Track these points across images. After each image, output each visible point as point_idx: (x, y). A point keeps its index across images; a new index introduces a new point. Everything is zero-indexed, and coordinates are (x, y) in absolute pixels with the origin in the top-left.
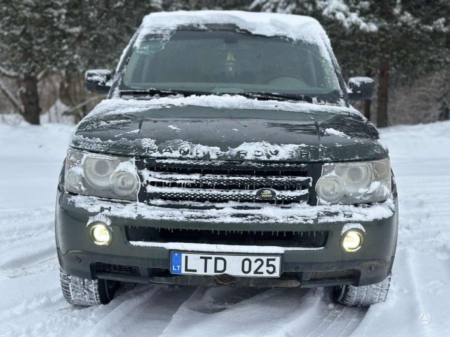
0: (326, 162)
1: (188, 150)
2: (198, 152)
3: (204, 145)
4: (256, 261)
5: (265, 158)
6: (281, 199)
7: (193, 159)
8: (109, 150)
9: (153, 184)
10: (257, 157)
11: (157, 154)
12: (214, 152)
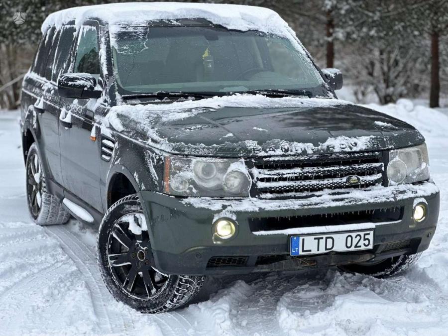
0: (392, 149)
1: (288, 148)
2: (297, 148)
3: (299, 142)
4: (356, 237)
5: (348, 150)
6: (364, 183)
7: (294, 155)
8: (216, 153)
9: (262, 180)
10: (343, 150)
11: (262, 154)
12: (309, 148)
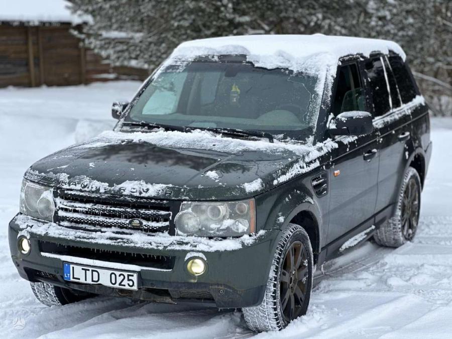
0: (185, 200)
1: (87, 185)
2: (93, 186)
3: (98, 181)
4: (120, 275)
5: (137, 194)
7: (89, 192)
8: (40, 181)
9: (62, 209)
10: (132, 193)
11: (66, 186)
12: (103, 186)
